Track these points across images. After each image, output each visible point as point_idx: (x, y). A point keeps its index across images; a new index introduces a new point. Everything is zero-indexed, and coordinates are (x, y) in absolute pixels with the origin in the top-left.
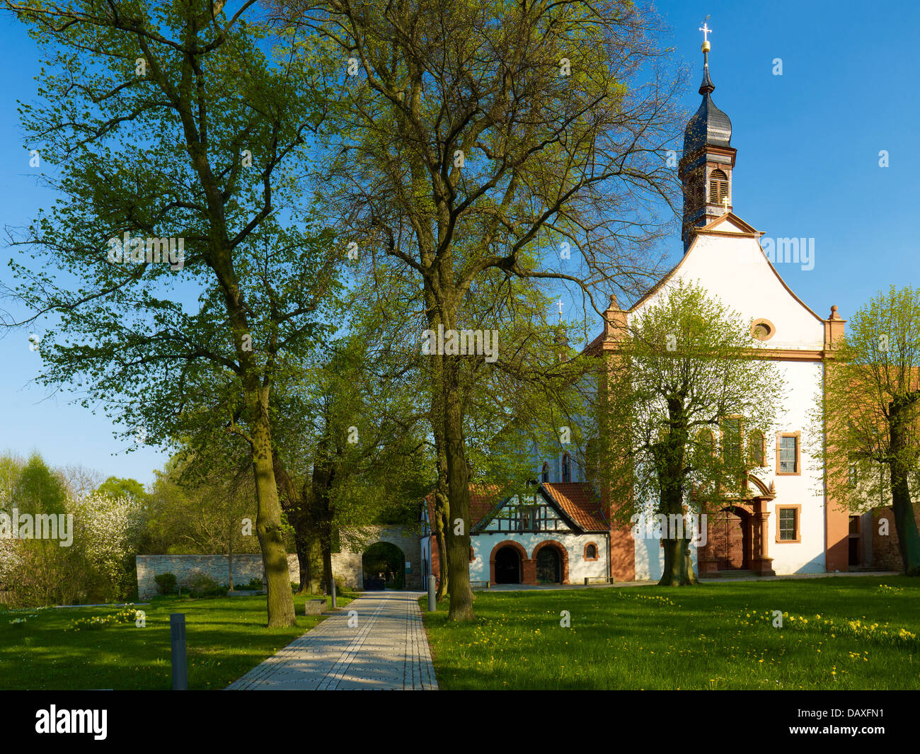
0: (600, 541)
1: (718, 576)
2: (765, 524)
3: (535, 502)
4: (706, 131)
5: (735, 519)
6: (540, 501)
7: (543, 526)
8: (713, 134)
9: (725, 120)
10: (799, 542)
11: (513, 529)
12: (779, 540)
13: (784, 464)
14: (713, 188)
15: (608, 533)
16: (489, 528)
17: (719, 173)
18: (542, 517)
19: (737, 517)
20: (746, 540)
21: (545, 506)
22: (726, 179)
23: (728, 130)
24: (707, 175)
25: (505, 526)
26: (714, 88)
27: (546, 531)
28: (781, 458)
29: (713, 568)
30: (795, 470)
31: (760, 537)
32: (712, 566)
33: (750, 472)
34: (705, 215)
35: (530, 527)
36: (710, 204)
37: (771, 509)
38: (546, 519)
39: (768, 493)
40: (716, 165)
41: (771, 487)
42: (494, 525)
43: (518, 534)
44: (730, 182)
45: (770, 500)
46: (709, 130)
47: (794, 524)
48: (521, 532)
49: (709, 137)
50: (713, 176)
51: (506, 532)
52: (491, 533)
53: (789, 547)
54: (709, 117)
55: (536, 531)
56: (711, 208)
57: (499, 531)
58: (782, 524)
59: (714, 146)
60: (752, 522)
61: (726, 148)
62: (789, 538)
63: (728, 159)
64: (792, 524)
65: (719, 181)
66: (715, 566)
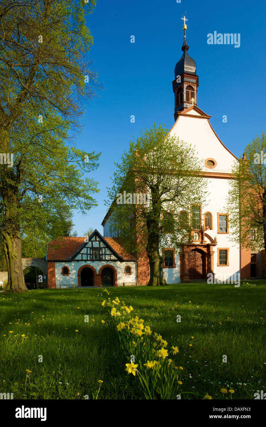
0: (132, 265)
1: (189, 282)
2: (212, 257)
3: (100, 246)
4: (184, 66)
5: (199, 255)
6: (102, 245)
7: (104, 257)
8: (187, 68)
9: (193, 62)
10: (228, 266)
11: (89, 259)
12: (219, 265)
13: (221, 229)
14: (187, 94)
15: (136, 261)
16: (76, 258)
17: (190, 87)
18: (103, 253)
19: (199, 254)
20: (204, 265)
21: (105, 248)
22: (194, 90)
23: (194, 67)
24: (184, 88)
25: (85, 257)
26: (188, 47)
27: (105, 260)
28: (220, 225)
29: (187, 278)
30: (226, 232)
31: (210, 263)
32: (186, 277)
33: (205, 232)
34: (184, 107)
35: (98, 258)
36: (186, 102)
37: (215, 250)
38: (105, 254)
39: (214, 242)
40: (189, 84)
41: (215, 239)
42: (79, 257)
43: (92, 262)
44: (195, 92)
45: (214, 245)
46: (185, 66)
47: (226, 257)
48: (93, 261)
49: (185, 70)
50: (187, 88)
51: (86, 261)
52: (78, 261)
53: (223, 268)
54: (185, 60)
55: (101, 260)
56: (186, 104)
57: (82, 260)
58: (220, 257)
59: (187, 74)
60: (206, 256)
61: (194, 75)
62: (223, 264)
63: (195, 81)
64: (225, 257)
65: (190, 91)
66: (188, 277)
